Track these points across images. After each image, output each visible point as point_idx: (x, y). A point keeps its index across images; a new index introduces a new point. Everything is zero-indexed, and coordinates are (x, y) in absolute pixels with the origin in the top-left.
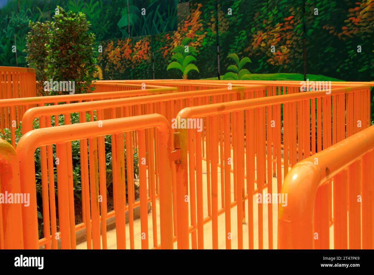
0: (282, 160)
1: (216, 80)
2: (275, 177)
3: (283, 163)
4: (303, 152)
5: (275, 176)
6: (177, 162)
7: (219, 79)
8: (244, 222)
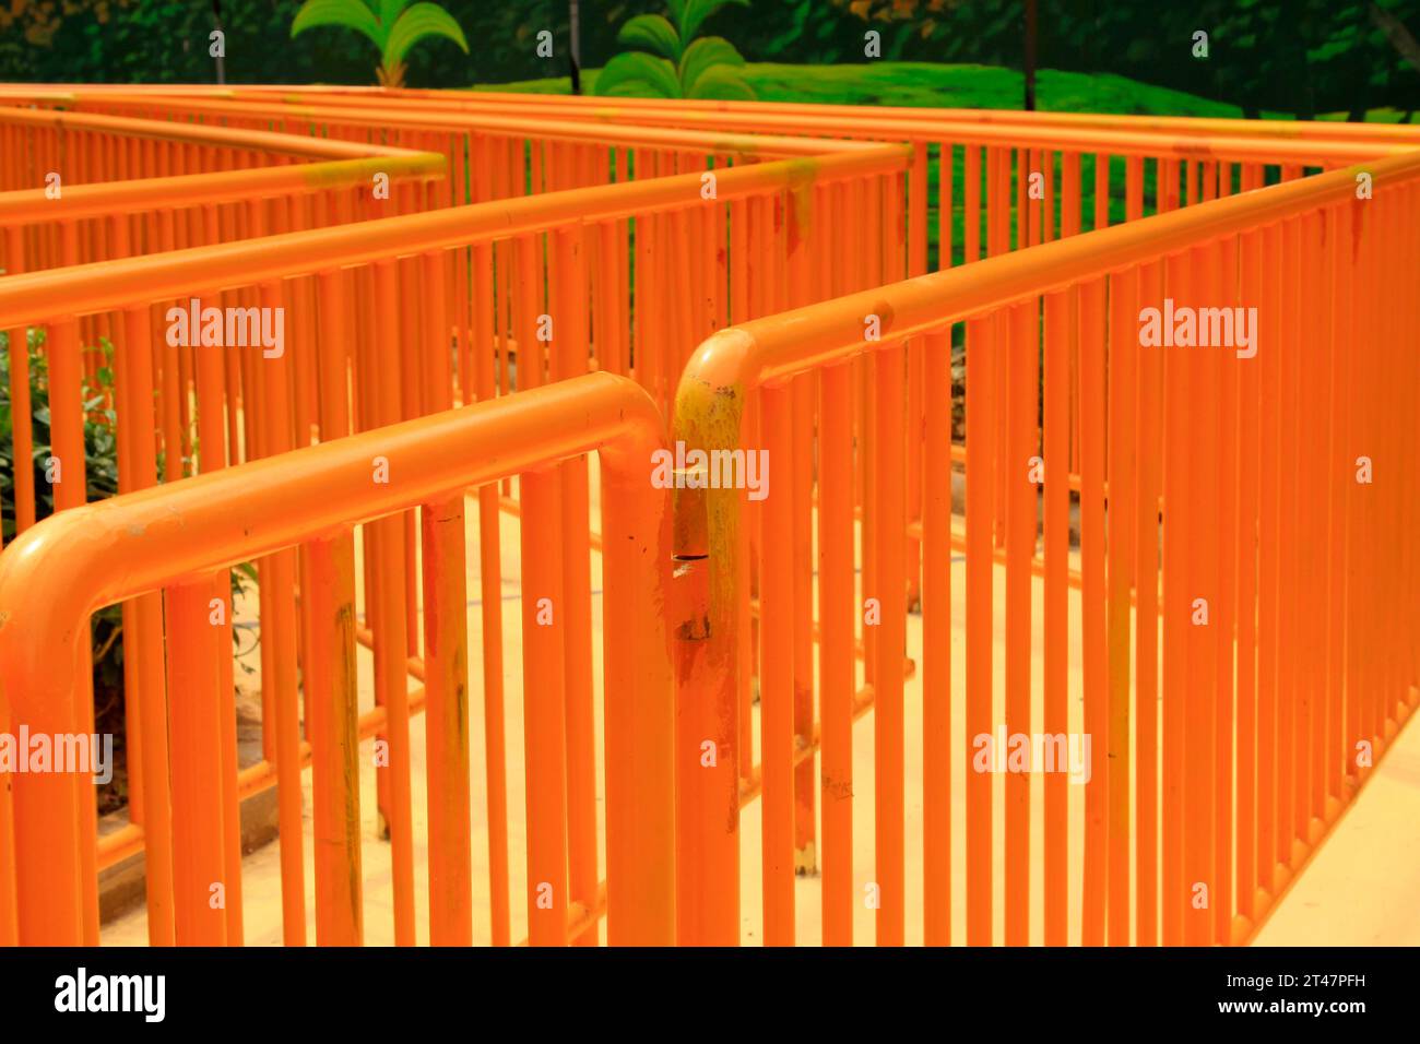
0: (958, 528)
1: (561, 91)
2: (918, 612)
3: (963, 541)
4: (1107, 495)
5: (916, 607)
6: (693, 631)
7: (577, 89)
8: (811, 867)
